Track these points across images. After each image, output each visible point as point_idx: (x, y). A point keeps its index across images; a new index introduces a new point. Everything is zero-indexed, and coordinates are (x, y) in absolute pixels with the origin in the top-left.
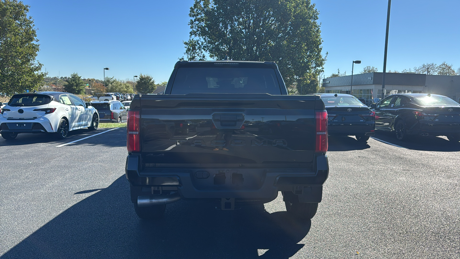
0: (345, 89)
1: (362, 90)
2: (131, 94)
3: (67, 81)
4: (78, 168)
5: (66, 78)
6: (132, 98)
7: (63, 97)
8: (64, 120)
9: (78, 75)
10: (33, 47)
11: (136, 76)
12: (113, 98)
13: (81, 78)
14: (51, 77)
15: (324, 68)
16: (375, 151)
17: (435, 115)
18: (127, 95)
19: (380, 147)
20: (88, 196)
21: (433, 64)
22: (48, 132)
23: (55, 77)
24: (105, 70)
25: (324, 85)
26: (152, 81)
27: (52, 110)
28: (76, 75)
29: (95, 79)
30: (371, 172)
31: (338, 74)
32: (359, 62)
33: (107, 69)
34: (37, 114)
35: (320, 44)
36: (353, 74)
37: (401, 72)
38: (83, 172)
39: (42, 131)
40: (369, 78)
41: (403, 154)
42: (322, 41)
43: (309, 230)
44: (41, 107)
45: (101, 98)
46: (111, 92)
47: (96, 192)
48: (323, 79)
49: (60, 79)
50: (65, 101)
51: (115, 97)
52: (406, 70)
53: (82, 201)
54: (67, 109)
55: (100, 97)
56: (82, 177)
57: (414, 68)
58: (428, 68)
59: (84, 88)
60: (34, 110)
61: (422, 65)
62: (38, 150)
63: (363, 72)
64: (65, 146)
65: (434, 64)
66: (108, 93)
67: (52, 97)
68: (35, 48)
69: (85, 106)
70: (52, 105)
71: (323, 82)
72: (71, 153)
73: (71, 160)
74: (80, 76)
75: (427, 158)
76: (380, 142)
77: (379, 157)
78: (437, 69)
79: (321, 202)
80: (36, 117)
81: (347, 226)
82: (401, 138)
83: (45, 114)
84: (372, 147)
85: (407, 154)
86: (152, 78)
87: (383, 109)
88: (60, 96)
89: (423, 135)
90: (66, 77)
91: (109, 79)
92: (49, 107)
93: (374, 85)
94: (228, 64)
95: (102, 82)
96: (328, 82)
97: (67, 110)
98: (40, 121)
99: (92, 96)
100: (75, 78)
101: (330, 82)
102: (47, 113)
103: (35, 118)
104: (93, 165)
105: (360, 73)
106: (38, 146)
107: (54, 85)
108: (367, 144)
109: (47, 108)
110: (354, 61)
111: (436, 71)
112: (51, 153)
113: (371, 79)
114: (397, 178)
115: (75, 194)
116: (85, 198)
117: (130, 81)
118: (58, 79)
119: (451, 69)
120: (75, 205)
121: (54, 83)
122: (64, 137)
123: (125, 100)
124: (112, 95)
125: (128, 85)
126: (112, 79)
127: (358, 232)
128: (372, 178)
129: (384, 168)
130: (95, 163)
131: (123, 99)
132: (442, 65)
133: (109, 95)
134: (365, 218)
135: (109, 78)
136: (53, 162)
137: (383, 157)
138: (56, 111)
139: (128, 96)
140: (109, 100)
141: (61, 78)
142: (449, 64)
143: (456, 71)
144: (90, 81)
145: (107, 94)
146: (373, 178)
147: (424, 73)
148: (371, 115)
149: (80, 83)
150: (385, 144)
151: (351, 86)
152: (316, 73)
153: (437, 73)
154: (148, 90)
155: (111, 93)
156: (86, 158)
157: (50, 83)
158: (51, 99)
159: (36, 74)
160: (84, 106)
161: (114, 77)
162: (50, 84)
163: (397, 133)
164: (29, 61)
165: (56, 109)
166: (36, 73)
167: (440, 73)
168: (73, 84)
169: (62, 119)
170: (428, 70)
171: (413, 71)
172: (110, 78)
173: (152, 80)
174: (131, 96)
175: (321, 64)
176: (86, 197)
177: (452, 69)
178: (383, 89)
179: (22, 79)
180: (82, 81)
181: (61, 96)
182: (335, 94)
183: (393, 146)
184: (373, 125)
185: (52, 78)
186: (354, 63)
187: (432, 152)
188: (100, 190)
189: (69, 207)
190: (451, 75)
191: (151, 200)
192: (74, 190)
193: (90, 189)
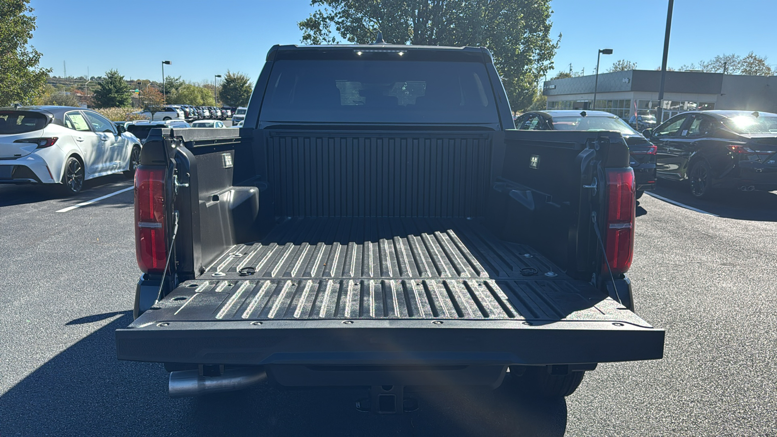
0: (582, 99)
1: (611, 101)
2: (211, 108)
3: (100, 84)
4: (88, 259)
5: (100, 78)
6: (212, 114)
7: (71, 117)
8: (74, 159)
9: (118, 74)
10: (24, 23)
11: (219, 76)
12: (178, 114)
13: (124, 79)
14: (73, 77)
15: (553, 63)
16: (658, 221)
17: (770, 152)
18: (203, 109)
19: (664, 212)
20: (93, 331)
21: (733, 56)
22: (44, 182)
23: (81, 77)
24: (164, 64)
25: (546, 92)
26: (247, 85)
27: (50, 142)
28: (116, 74)
29: (149, 81)
30: (662, 268)
31: (570, 73)
32: (608, 52)
33: (167, 63)
34: (22, 148)
35: (548, 16)
36: (599, 73)
37: (676, 70)
38: (96, 270)
39: (32, 180)
40: (624, 81)
41: (712, 228)
42: (552, 12)
43: (565, 427)
44: (29, 135)
45: (157, 114)
46: (175, 104)
47: (112, 319)
48: (544, 82)
49: (90, 81)
50: (75, 123)
51: (183, 112)
52: (685, 66)
53: (78, 343)
54: (80, 138)
55: (155, 112)
56: (91, 282)
57: (700, 63)
58: (725, 63)
59: (129, 96)
60: (14, 142)
61: (716, 58)
62: (19, 219)
63: (613, 70)
64: (74, 211)
65: (736, 56)
66: (169, 106)
67: (51, 116)
68: (27, 23)
69: (116, 133)
70: (50, 130)
71: (544, 87)
72: (82, 226)
73: (78, 241)
74: (121, 76)
75: (760, 237)
76: (663, 202)
77: (668, 234)
78: (739, 65)
79: (595, 369)
80: (20, 155)
81: (646, 414)
82: (700, 195)
83: (37, 148)
84: (650, 212)
85: (718, 227)
86: (248, 80)
87: (666, 140)
88: (65, 114)
89: (745, 190)
90: (100, 76)
91: (172, 80)
92: (43, 136)
93: (632, 93)
94: (385, 51)
95: (160, 85)
96: (553, 87)
97: (81, 141)
98: (27, 162)
99: (141, 110)
100: (113, 79)
101: (557, 87)
102: (40, 147)
103: (17, 157)
104: (119, 254)
105: (607, 72)
106: (23, 209)
107: (80, 90)
108: (640, 207)
109: (40, 137)
110: (601, 50)
111: (739, 69)
112: (43, 226)
113: (627, 82)
114: (717, 284)
115: (68, 324)
116: (85, 336)
117: (210, 84)
118: (85, 81)
119: (764, 64)
120: (62, 353)
121: (80, 88)
122: (75, 190)
123: (200, 117)
124: (177, 110)
125: (205, 91)
126: (177, 80)
127: (673, 430)
128: (666, 284)
129: (684, 259)
130: (123, 248)
131: (197, 117)
132: (749, 58)
133: (171, 108)
134: (678, 390)
135: (172, 77)
136: (42, 247)
137: (676, 235)
138: (57, 143)
139: (204, 111)
140: (172, 117)
141: (92, 78)
142: (760, 55)
143: (773, 69)
144: (139, 84)
145: (168, 108)
146: (669, 283)
147: (716, 72)
148: (650, 152)
149: (122, 88)
150: (672, 205)
151: (594, 95)
152: (539, 72)
153: (740, 71)
154: (241, 101)
155: (176, 106)
156: (107, 237)
157: (72, 87)
158: (49, 120)
159: (32, 72)
160: (114, 132)
161: (180, 77)
162: (72, 89)
163: (693, 184)
164: (15, 46)
165: (57, 139)
166: (31, 69)
167: (745, 71)
168: (110, 90)
169: (71, 158)
170: (725, 65)
171: (698, 68)
172: (174, 78)
173: (248, 82)
174: (210, 111)
175: (550, 55)
176: (88, 333)
177: (766, 64)
178: (660, 102)
179: (6, 81)
180: (126, 83)
181: (68, 114)
182: (582, 111)
183: (688, 210)
184: (653, 170)
185: (75, 79)
186: (601, 54)
187: (765, 222)
188: (121, 315)
189: (46, 360)
190: (763, 75)
191: (202, 383)
192: (68, 315)
193: (100, 313)
